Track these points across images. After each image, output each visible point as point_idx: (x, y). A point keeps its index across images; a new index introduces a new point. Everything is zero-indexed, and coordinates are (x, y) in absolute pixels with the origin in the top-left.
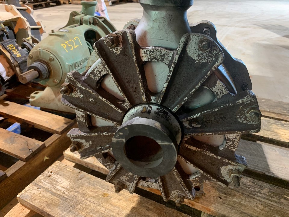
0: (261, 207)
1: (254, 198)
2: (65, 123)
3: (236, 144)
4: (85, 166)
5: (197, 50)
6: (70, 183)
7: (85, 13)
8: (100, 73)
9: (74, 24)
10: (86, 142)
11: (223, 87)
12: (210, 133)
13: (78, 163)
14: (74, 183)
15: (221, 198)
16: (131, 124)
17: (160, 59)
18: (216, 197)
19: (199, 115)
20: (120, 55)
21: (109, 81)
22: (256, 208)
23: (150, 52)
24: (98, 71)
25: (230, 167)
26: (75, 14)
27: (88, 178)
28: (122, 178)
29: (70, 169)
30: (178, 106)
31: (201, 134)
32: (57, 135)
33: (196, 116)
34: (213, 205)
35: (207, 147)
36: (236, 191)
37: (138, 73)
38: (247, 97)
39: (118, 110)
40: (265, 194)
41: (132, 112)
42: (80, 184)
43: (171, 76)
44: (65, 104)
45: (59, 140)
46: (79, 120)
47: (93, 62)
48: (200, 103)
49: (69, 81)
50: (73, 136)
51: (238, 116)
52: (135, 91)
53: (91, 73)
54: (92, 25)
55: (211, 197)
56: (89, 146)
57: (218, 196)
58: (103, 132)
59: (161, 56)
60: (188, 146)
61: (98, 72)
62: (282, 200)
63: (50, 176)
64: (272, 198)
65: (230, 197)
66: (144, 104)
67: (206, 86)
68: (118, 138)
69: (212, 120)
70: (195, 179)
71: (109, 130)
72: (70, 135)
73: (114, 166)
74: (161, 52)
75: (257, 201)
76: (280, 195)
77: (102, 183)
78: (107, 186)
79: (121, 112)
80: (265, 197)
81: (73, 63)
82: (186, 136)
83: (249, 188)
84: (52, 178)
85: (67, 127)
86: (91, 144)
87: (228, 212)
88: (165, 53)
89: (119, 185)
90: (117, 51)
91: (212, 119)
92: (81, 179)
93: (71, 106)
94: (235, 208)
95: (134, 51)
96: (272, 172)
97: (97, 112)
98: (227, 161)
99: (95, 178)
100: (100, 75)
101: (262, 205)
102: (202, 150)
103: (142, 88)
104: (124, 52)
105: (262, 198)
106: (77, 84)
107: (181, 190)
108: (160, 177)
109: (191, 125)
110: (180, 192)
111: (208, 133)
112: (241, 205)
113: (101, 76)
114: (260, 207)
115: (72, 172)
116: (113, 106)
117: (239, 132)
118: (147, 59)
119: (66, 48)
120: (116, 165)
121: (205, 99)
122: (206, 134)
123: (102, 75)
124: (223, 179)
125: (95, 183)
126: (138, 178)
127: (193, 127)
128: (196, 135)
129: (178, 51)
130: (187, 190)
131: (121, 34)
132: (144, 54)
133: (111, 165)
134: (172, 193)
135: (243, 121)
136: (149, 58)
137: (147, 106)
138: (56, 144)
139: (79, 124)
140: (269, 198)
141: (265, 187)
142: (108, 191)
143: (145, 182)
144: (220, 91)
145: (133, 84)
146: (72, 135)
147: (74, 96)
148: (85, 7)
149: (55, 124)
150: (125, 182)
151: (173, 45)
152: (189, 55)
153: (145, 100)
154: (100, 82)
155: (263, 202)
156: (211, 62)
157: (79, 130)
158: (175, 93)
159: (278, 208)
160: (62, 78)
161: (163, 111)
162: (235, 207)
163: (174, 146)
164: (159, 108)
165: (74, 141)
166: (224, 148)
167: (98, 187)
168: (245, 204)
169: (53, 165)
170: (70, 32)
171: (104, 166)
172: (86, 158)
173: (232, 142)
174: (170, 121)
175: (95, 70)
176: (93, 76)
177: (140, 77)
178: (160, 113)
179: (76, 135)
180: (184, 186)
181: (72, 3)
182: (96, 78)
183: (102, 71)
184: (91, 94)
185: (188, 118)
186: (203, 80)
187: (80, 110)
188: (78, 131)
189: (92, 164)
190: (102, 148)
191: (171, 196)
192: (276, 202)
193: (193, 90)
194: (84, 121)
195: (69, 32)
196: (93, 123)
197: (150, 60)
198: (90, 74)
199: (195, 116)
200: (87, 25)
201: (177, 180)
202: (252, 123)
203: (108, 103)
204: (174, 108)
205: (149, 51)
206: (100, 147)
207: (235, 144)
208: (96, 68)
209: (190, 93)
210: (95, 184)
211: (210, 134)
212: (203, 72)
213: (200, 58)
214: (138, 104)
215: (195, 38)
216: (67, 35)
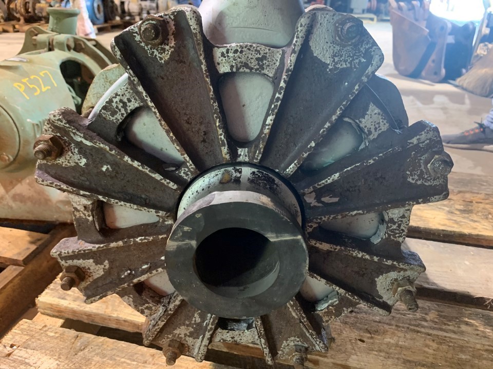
0: (435, 345)
1: (418, 332)
2: (32, 243)
3: (404, 228)
4: (86, 321)
5: (331, 43)
6: (57, 362)
7: (58, 30)
8: (125, 106)
9: (36, 50)
10: (96, 265)
11: (380, 117)
12: (358, 210)
13: (72, 318)
14: (67, 362)
15: (363, 341)
16: (211, 204)
17: (256, 67)
18: (354, 341)
19: (336, 176)
20: (171, 63)
21: (144, 124)
22: (426, 349)
23: (236, 51)
24: (121, 101)
25: (393, 275)
26: (36, 32)
27: (97, 346)
28: (177, 332)
29: (56, 333)
30: (296, 162)
31: (341, 215)
32: (14, 267)
33: (331, 179)
34: (354, 357)
35: (350, 241)
36: (385, 323)
37: (212, 99)
38: (427, 130)
39: (168, 183)
40: (433, 322)
41: (199, 185)
42: (81, 360)
43: (282, 100)
44: (45, 183)
45: (20, 277)
46: (78, 216)
47: (98, 97)
48: (333, 156)
49: (52, 131)
50: (67, 254)
51: (408, 172)
52: (204, 141)
53: (104, 108)
54: (72, 51)
55: (346, 342)
56: (103, 273)
57: (357, 338)
58: (134, 237)
59: (257, 59)
60: (315, 244)
61: (122, 104)
62: (464, 328)
63: (9, 355)
64: (447, 326)
65: (379, 337)
66: (226, 166)
67: (348, 117)
68: (180, 241)
69: (359, 186)
70: (327, 310)
71: (148, 231)
72: (58, 253)
73: (161, 309)
74: (258, 52)
75: (423, 335)
76: (457, 318)
77: (130, 351)
78: (142, 355)
79: (175, 187)
80: (435, 326)
81: (41, 120)
82: (310, 224)
83: (404, 315)
84: (15, 357)
85: (37, 248)
86: (107, 266)
87: (381, 364)
88: (266, 54)
89: (174, 347)
90: (164, 55)
91: (360, 184)
92: (81, 350)
93: (60, 186)
94: (392, 356)
95: (202, 49)
96: (431, 281)
97: (120, 195)
98: (389, 262)
99: (113, 343)
100: (126, 110)
101: (433, 341)
102: (342, 248)
103: (220, 131)
104: (179, 56)
105: (431, 328)
106: (72, 135)
107: (302, 336)
108: (259, 317)
109: (319, 201)
110: (298, 341)
111: (355, 212)
112: (401, 347)
113: (127, 112)
114: (432, 346)
115: (61, 337)
116: (158, 177)
117: (413, 202)
118: (229, 67)
119: (24, 91)
120: (164, 306)
121: (344, 145)
122: (351, 213)
123: (131, 110)
124: (380, 300)
125: (115, 352)
126: (213, 327)
127: (322, 202)
128: (331, 218)
129: (295, 45)
130: (314, 333)
131: (172, 17)
132: (222, 58)
133: (153, 308)
134: (282, 346)
135: (417, 180)
136: (232, 67)
137: (230, 169)
138: (14, 286)
139: (80, 225)
140: (441, 327)
141: (430, 310)
142: (146, 365)
143: (228, 332)
144: (375, 125)
145: (198, 125)
146: (63, 251)
147: (66, 163)
148: (57, 19)
149: (9, 246)
150: (185, 339)
151: (279, 38)
152: (315, 55)
153: (228, 157)
154: (124, 127)
155: (434, 335)
156: (357, 66)
157: (79, 239)
158: (288, 137)
159: (461, 343)
160: (19, 150)
161: (264, 176)
162: (391, 354)
163: (302, 241)
164: (256, 170)
165: (67, 265)
166: (382, 238)
167: (123, 360)
168: (406, 344)
169: (15, 330)
170: (30, 62)
171: (138, 311)
172: (97, 299)
173: (397, 225)
174: (279, 196)
175: (114, 99)
176: (109, 113)
177: (216, 107)
178: (260, 181)
179: (73, 252)
180: (309, 326)
181: (21, 30)
182: (116, 118)
183: (129, 101)
184: (105, 156)
185: (316, 185)
186: (344, 103)
187: (82, 192)
188: (76, 243)
189: (102, 314)
190: (133, 272)
191: (280, 352)
192: (454, 332)
193: (326, 126)
194: (91, 218)
195: (27, 62)
196: (108, 221)
197: (234, 70)
198: (103, 111)
199: (329, 179)
200: (64, 50)
201: (293, 317)
202: (432, 182)
203: (147, 170)
204: (288, 168)
205: (232, 51)
206: (129, 272)
207: (402, 227)
208: (117, 95)
209: (321, 132)
210: (114, 355)
211: (358, 212)
212: (342, 88)
213: (336, 59)
214: (211, 167)
215: (326, 20)
216: (25, 67)
